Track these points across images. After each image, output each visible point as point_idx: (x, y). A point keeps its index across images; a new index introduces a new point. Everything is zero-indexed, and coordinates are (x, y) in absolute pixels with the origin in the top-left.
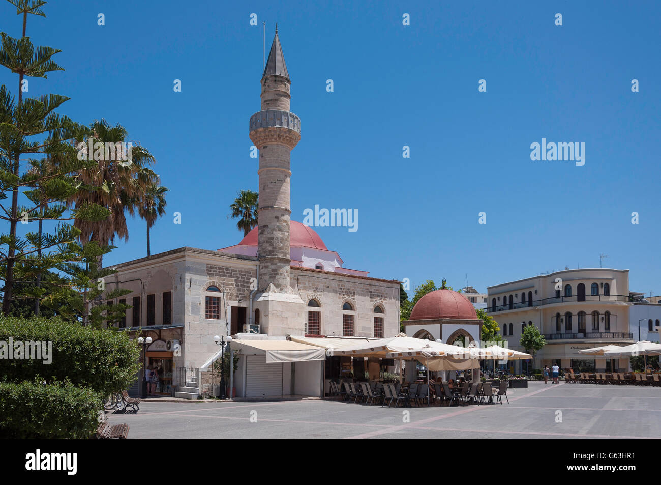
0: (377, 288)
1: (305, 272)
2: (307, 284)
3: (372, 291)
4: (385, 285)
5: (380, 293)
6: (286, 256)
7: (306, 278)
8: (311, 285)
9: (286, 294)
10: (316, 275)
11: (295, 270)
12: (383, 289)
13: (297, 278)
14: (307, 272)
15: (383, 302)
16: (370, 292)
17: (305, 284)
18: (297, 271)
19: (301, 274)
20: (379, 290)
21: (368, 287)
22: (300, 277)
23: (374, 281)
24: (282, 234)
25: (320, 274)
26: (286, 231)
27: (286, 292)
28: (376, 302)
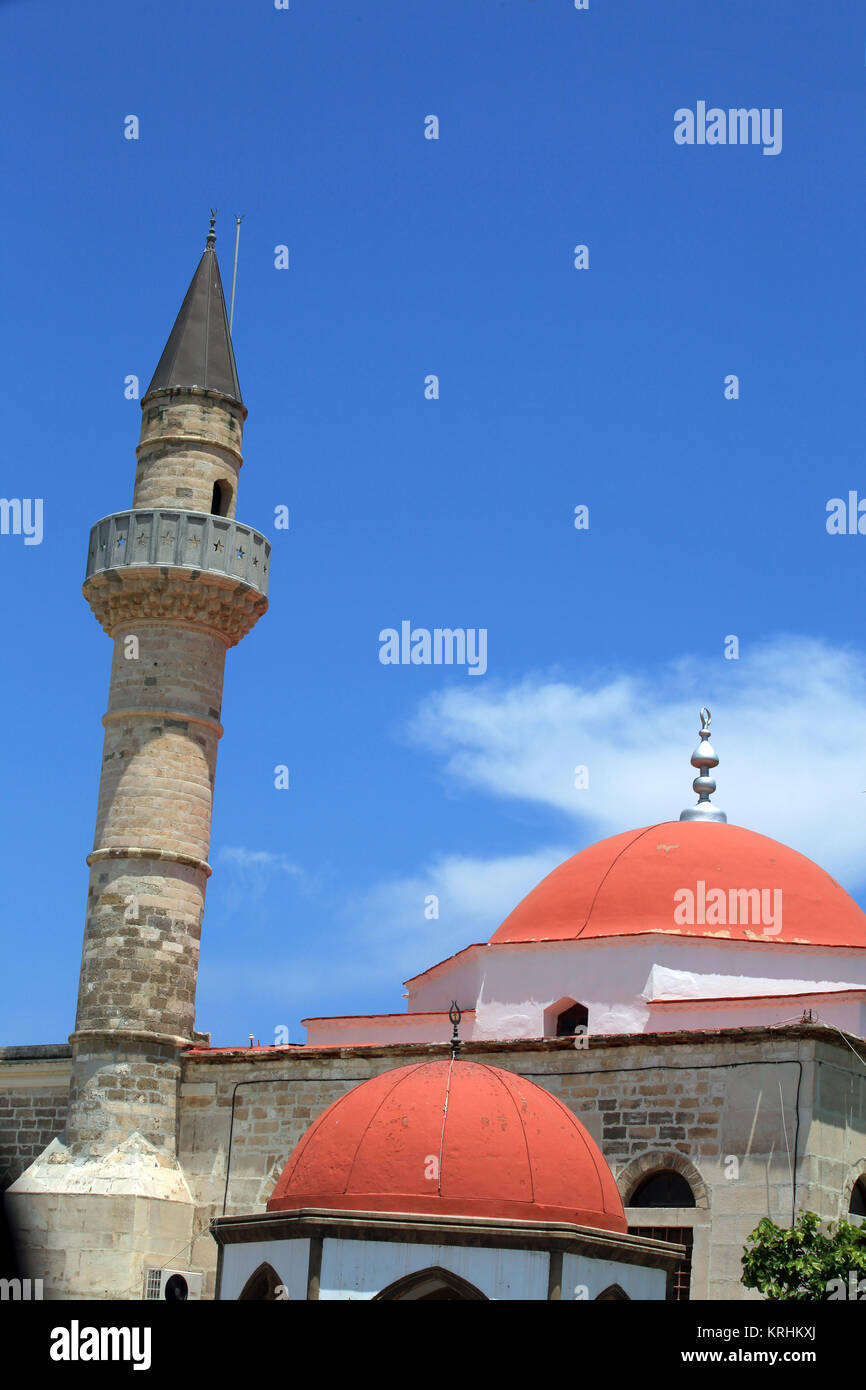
0: (652, 1080)
1: (269, 1065)
2: (272, 1114)
3: (619, 1097)
4: (708, 1059)
5: (671, 1103)
6: (103, 1023)
7: (272, 1093)
8: (289, 1115)
9: (91, 1166)
10: (313, 1072)
11: (227, 1068)
12: (690, 1083)
13: (229, 1095)
14: (277, 1064)
15: (685, 1149)
16: (606, 1105)
17: (260, 1114)
18: (234, 1067)
19: (251, 1077)
20: (663, 1090)
21: (591, 1083)
22: (242, 1091)
23: (633, 1050)
24: (96, 946)
25: (336, 1062)
26: (110, 934)
27: (95, 1157)
28: (639, 1153)
